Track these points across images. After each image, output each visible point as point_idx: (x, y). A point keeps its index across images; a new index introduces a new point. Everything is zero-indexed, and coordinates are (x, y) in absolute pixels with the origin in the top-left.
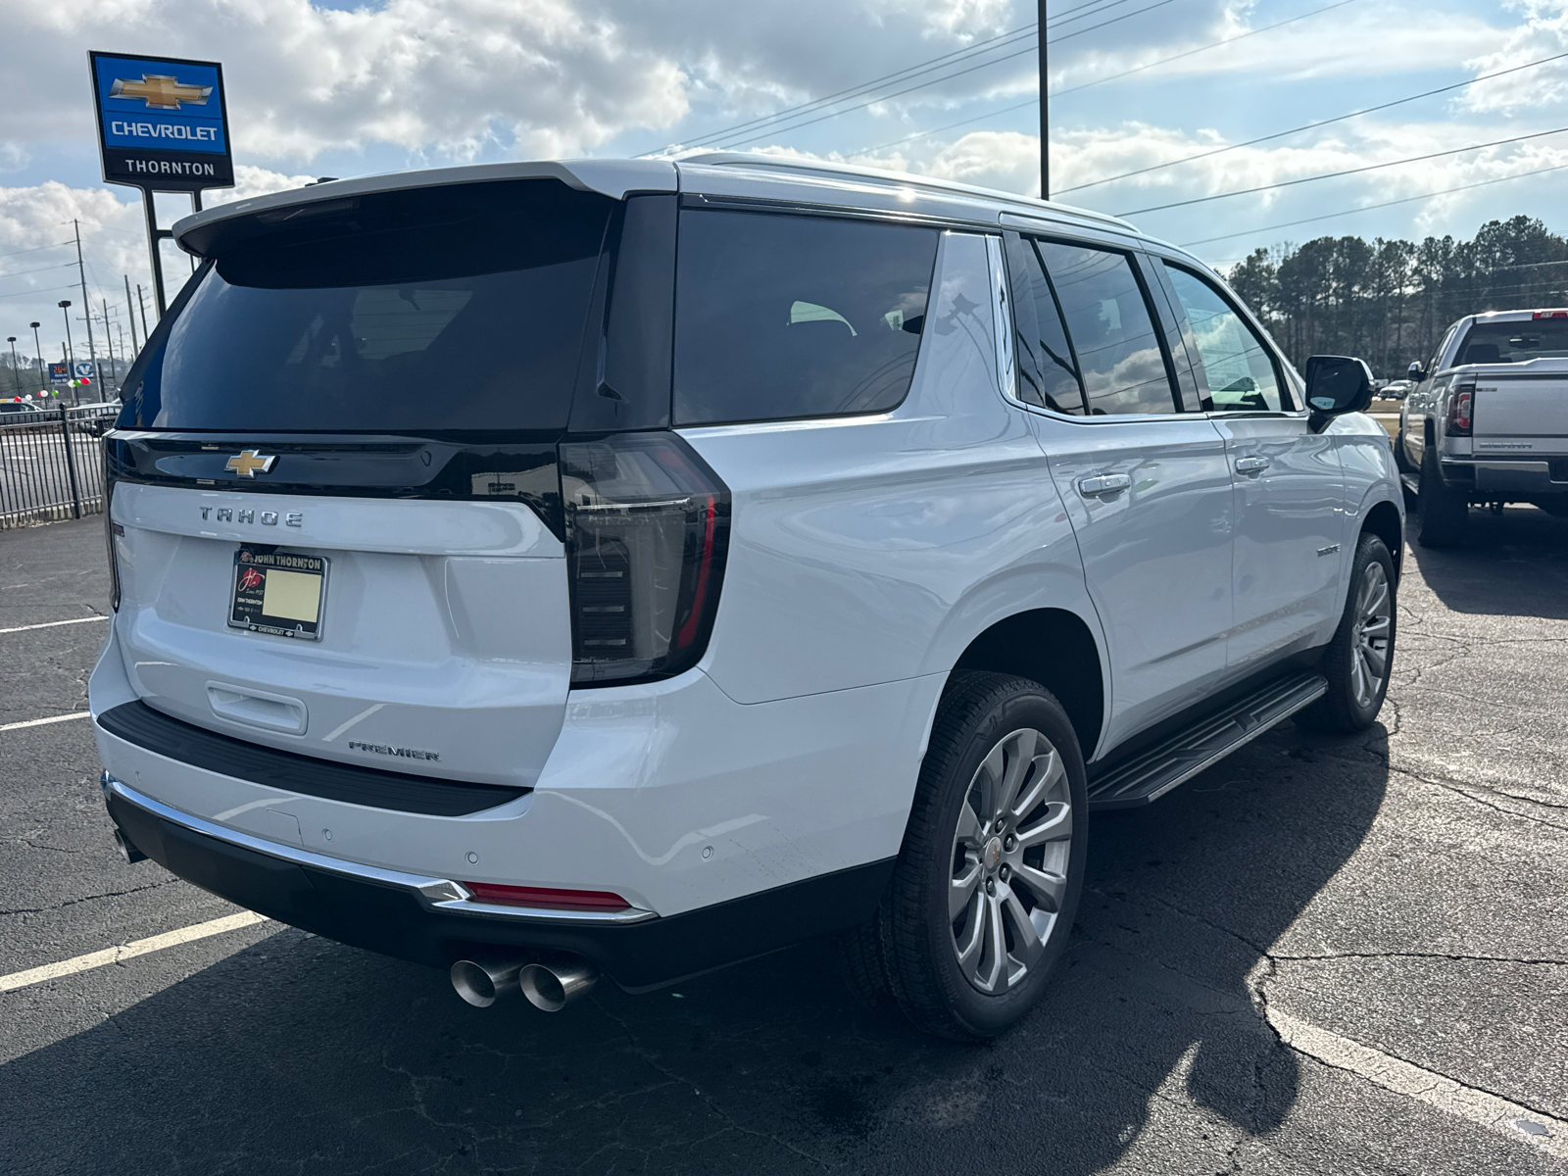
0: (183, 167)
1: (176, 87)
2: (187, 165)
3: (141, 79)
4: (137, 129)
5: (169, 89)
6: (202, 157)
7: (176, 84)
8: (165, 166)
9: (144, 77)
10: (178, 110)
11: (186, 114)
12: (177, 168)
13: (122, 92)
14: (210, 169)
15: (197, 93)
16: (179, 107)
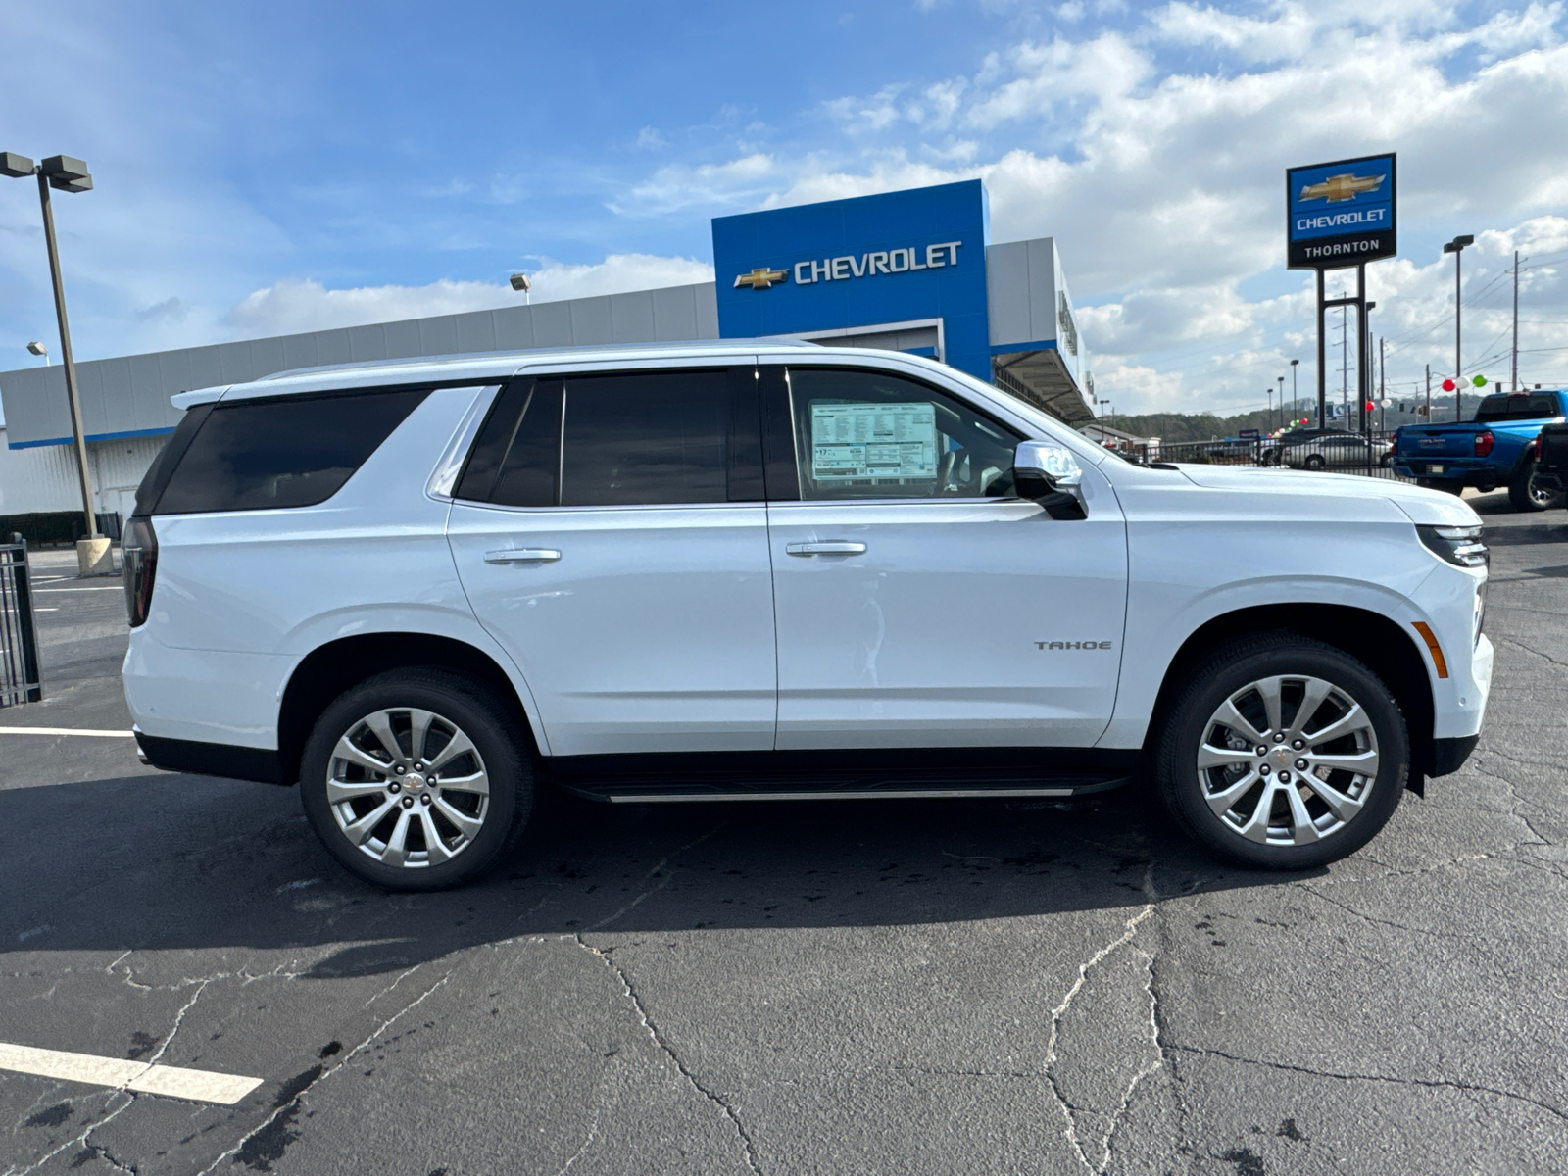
0: (1352, 247)
1: (1355, 182)
2: (1355, 244)
3: (1325, 181)
4: (1318, 223)
5: (1347, 184)
6: (1368, 235)
7: (1354, 179)
8: (1337, 248)
9: (1328, 180)
10: (1353, 200)
11: (1362, 201)
12: (1347, 248)
13: (1308, 195)
14: (1375, 244)
15: (1370, 183)
16: (1354, 197)
